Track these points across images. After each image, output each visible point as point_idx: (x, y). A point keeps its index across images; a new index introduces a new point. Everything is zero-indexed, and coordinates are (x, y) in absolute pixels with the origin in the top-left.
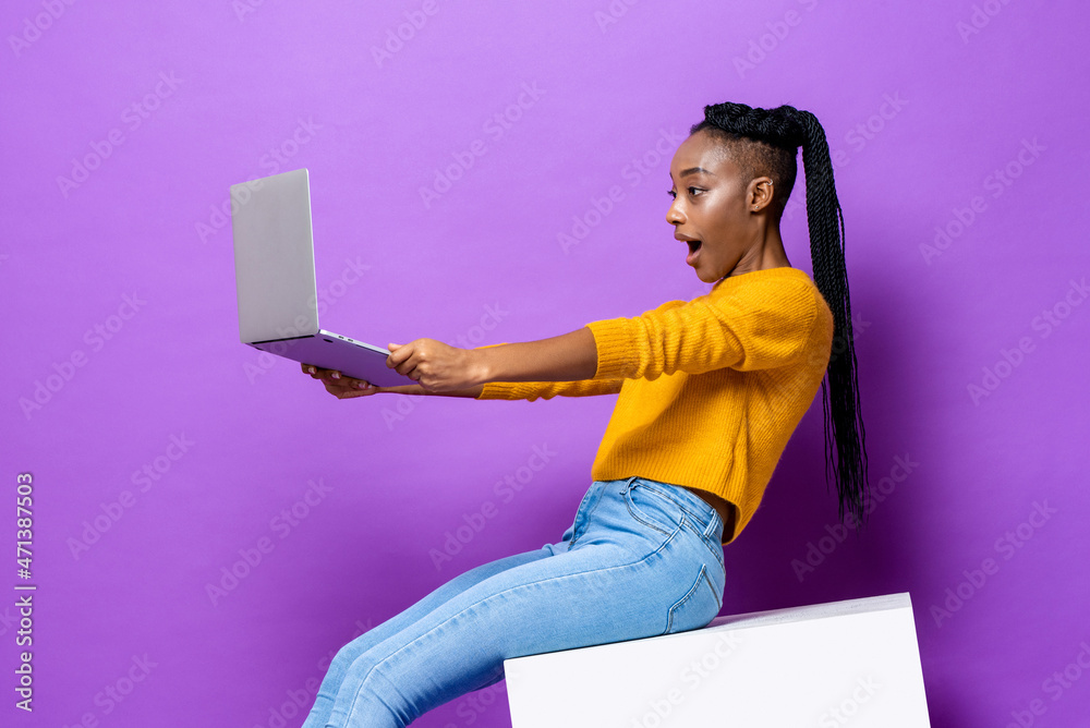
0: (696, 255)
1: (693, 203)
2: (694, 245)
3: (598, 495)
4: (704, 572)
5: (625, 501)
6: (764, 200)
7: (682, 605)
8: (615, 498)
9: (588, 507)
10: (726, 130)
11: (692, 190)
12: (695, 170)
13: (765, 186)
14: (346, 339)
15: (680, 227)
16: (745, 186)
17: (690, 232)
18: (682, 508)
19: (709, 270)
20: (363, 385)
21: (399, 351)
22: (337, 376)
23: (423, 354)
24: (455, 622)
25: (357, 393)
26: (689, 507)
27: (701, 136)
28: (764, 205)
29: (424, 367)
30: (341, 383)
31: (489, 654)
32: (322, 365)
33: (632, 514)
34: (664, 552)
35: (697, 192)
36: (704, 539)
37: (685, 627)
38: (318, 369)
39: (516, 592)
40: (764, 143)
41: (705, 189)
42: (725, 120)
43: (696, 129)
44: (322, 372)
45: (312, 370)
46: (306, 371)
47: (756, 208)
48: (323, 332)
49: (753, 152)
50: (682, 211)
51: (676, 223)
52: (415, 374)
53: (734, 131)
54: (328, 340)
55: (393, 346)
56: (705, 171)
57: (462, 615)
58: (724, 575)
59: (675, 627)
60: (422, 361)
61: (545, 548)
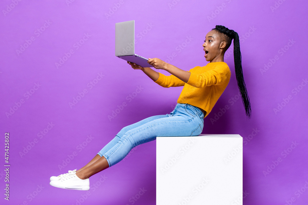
0: (207, 54)
1: (209, 43)
2: (207, 52)
3: (179, 106)
4: (200, 125)
5: (185, 108)
6: (224, 46)
7: (195, 131)
8: (183, 107)
9: (177, 109)
10: (220, 31)
11: (209, 41)
12: (211, 37)
13: (224, 44)
14: (140, 56)
15: (205, 48)
16: (221, 43)
17: (207, 49)
18: (196, 111)
19: (209, 58)
20: (140, 67)
21: (150, 60)
22: (135, 64)
23: (155, 61)
24: (148, 127)
25: (138, 68)
26: (198, 111)
27: (214, 31)
28: (223, 47)
29: (156, 64)
30: (135, 66)
31: (154, 135)
32: (132, 62)
33: (186, 111)
34: (192, 120)
35: (210, 41)
36: (200, 118)
37: (194, 135)
38: (131, 63)
39: (161, 123)
40: (227, 35)
41: (212, 41)
42: (220, 29)
43: (213, 29)
44: (132, 64)
45: (130, 63)
46: (128, 63)
47: (221, 48)
48: (135, 54)
49: (224, 36)
50: (206, 45)
51: (204, 47)
52: (153, 65)
53: (221, 31)
54: (136, 56)
55: (150, 59)
56: (213, 37)
57: (150, 126)
58: (203, 126)
59: (192, 135)
60: (155, 63)
61: (167, 115)
